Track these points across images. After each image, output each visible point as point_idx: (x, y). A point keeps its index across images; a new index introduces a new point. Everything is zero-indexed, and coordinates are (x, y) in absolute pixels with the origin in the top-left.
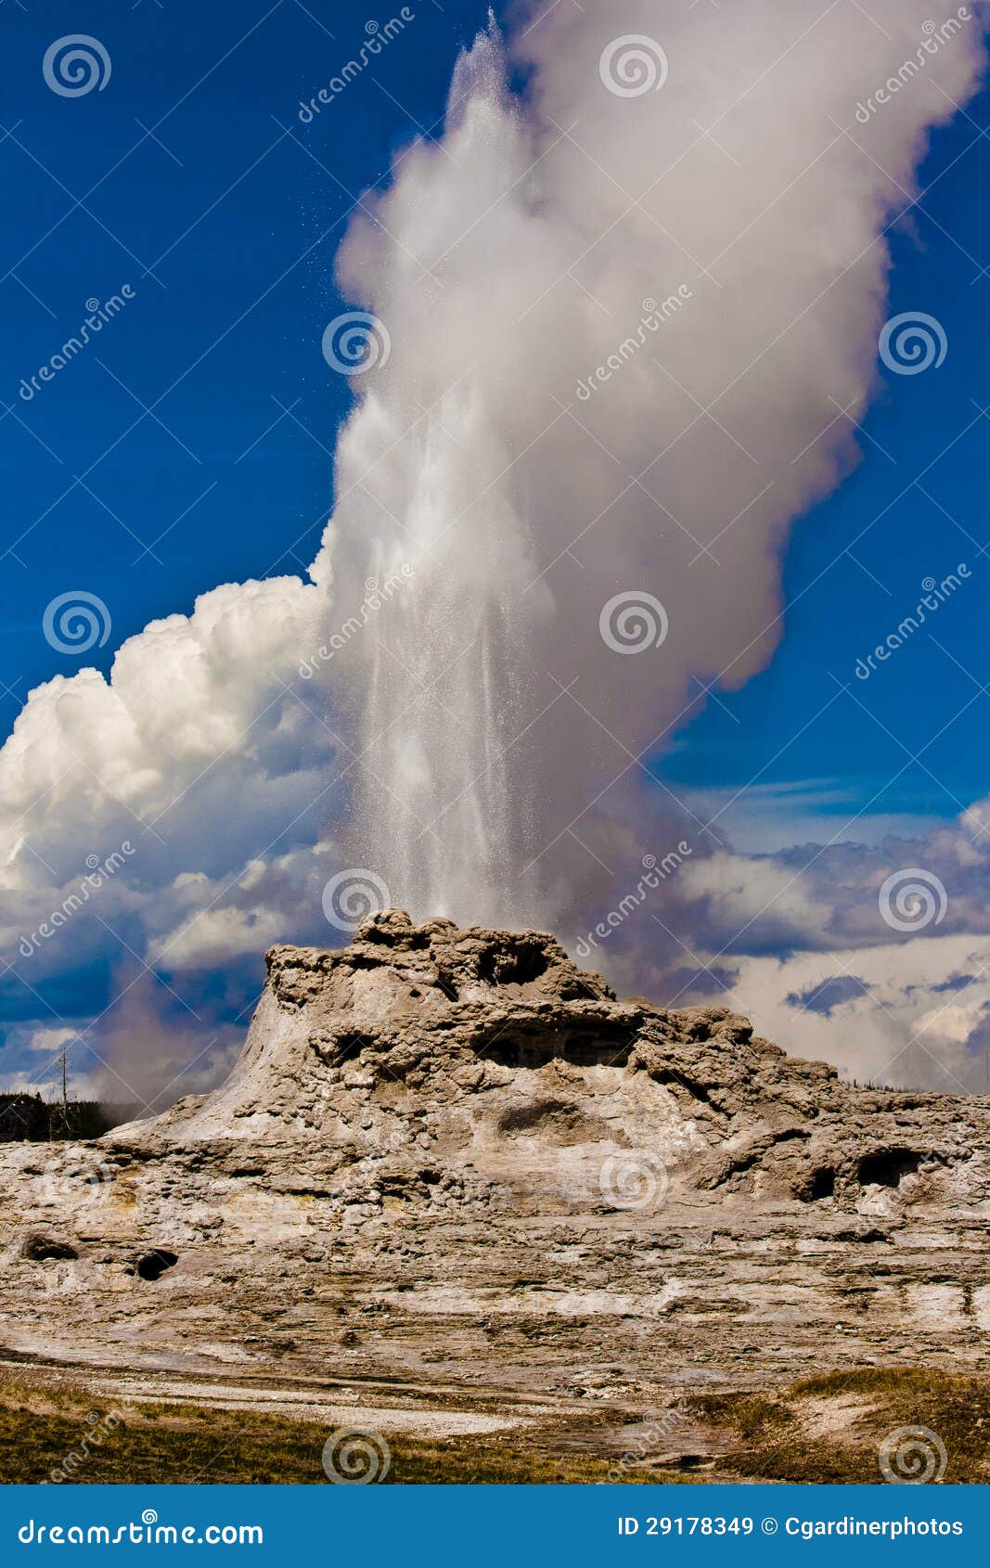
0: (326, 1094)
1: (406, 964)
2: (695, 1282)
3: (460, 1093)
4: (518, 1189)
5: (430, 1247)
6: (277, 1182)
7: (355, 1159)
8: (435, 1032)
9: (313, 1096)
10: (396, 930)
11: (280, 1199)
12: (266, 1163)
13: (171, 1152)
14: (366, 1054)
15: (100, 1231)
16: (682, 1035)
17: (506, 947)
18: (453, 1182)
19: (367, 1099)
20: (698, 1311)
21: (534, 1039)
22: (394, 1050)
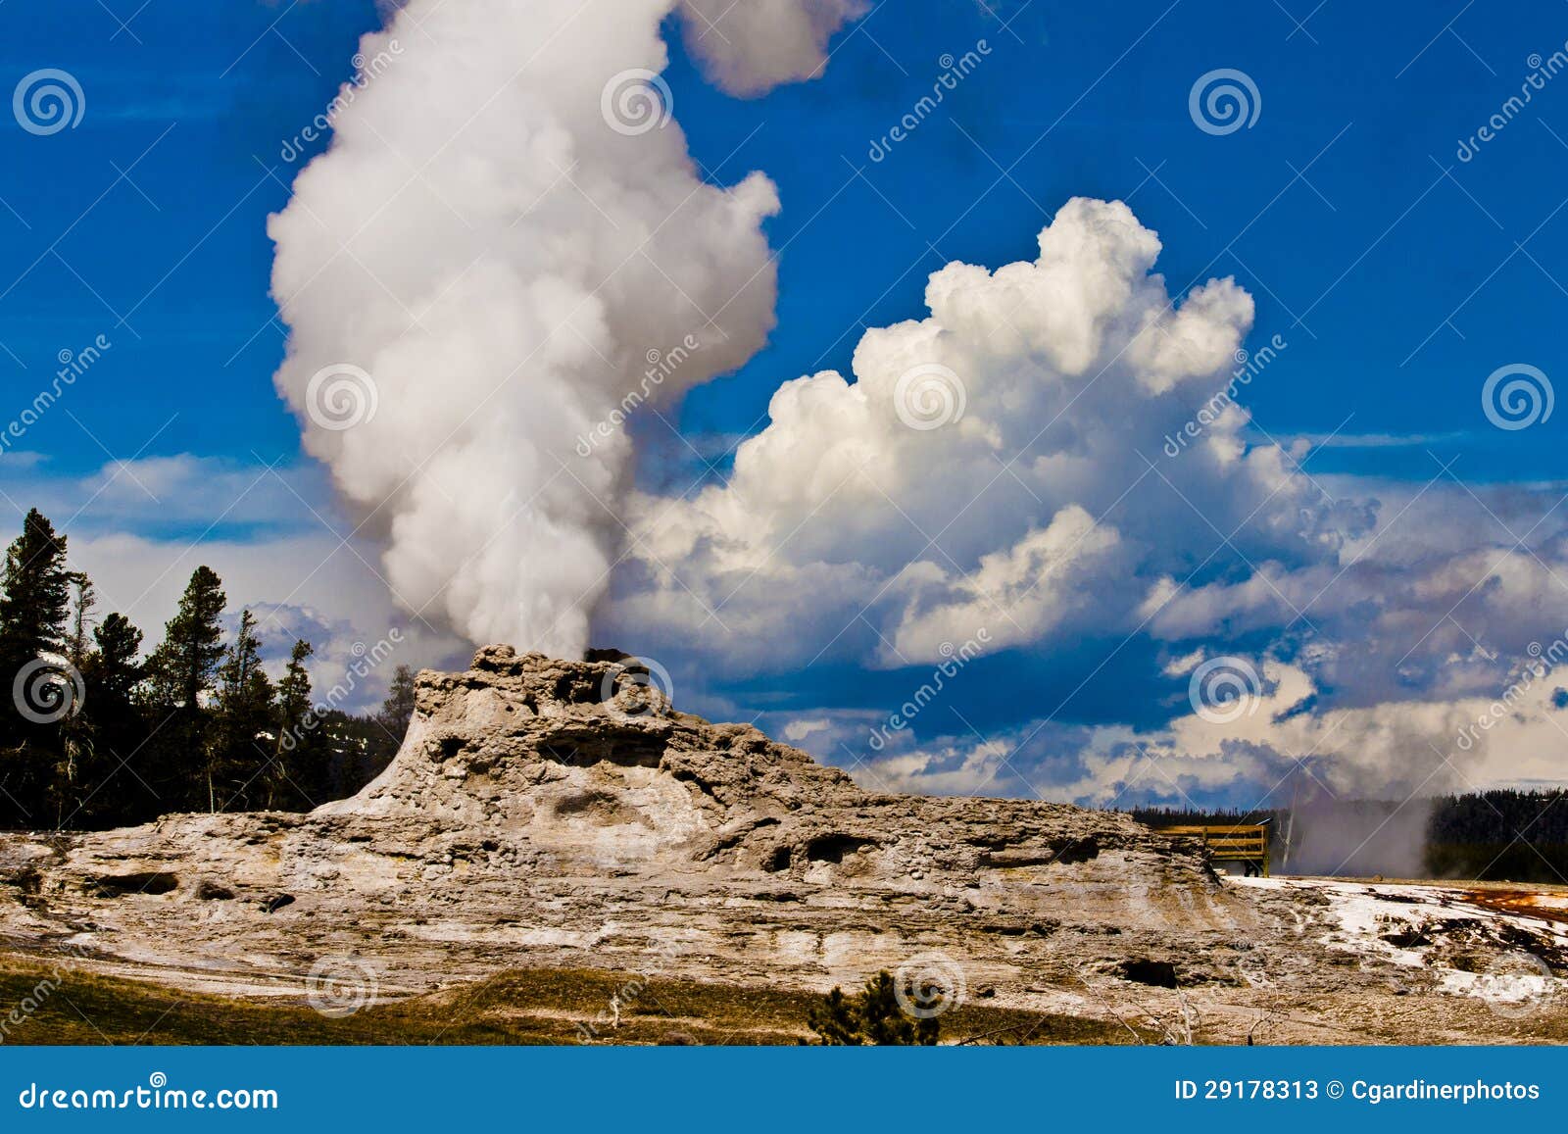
0: (431, 783)
1: (505, 686)
2: (626, 925)
3: (527, 784)
4: (560, 857)
5: (466, 896)
6: (381, 847)
7: (440, 831)
8: (512, 738)
9: (422, 784)
10: (499, 661)
11: (381, 859)
12: (374, 832)
13: (307, 823)
14: (461, 754)
15: (250, 879)
16: (710, 745)
17: (583, 675)
18: (507, 850)
19: (459, 787)
20: (618, 945)
21: (586, 745)
22: (481, 750)
